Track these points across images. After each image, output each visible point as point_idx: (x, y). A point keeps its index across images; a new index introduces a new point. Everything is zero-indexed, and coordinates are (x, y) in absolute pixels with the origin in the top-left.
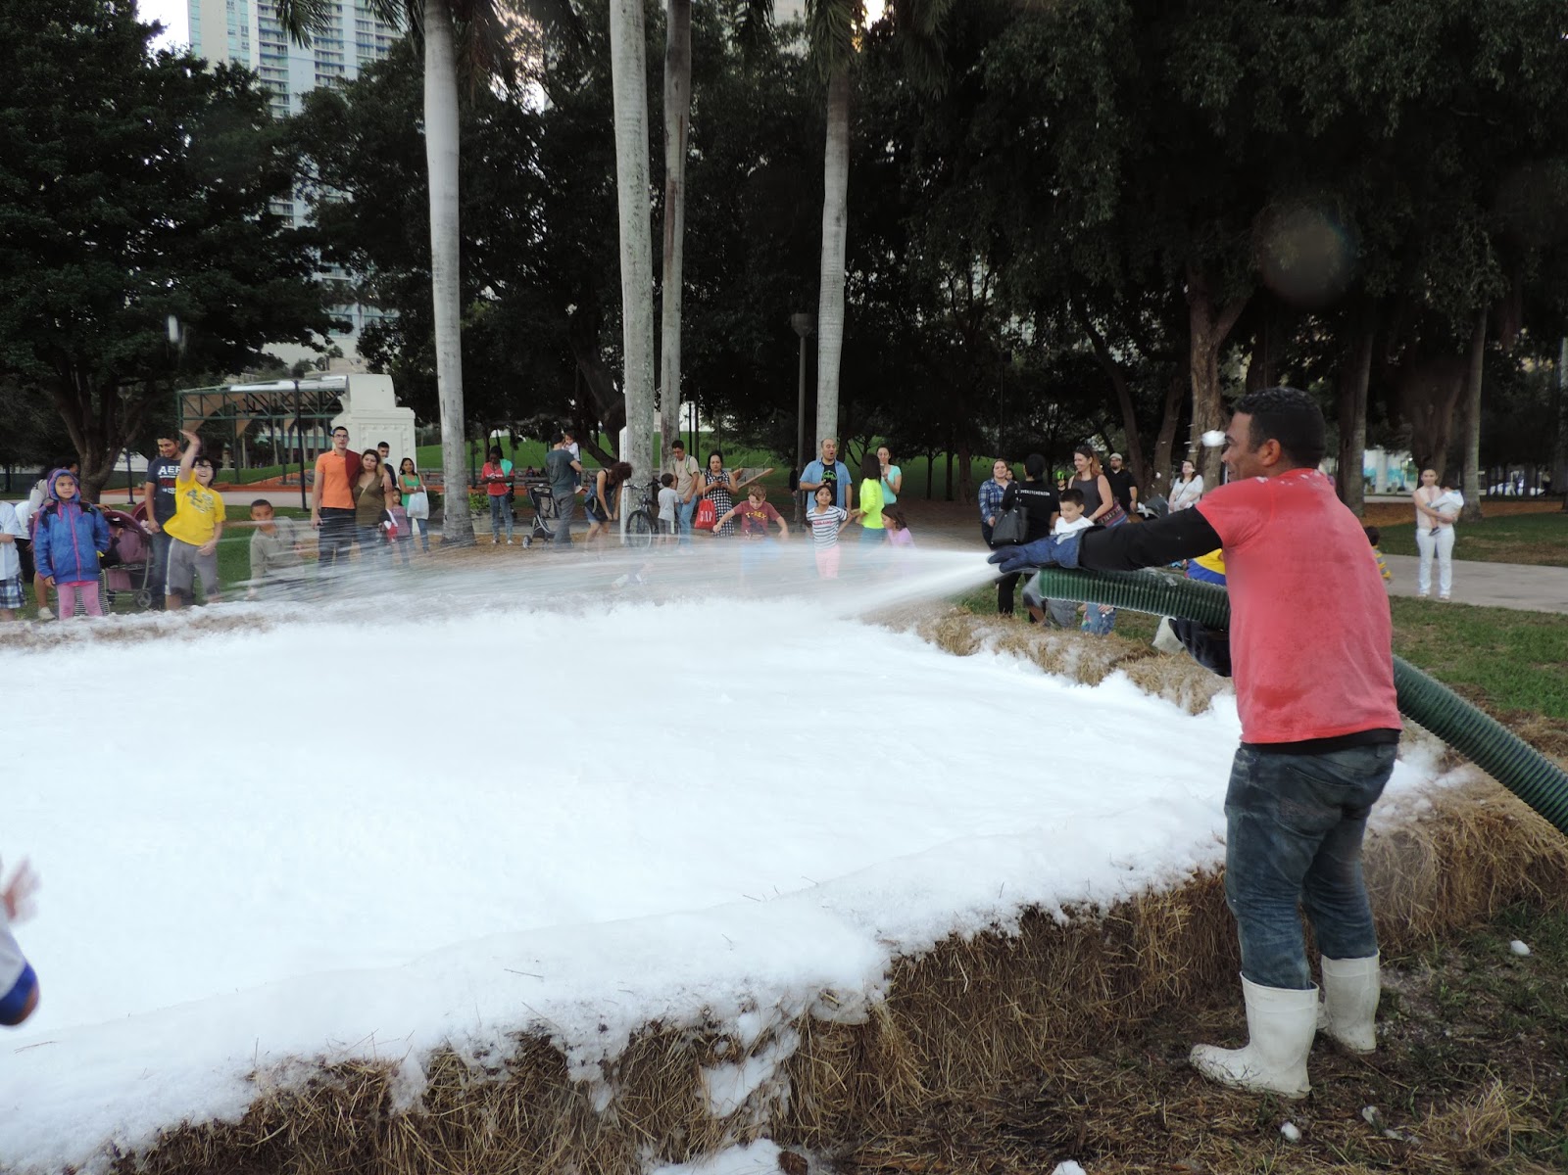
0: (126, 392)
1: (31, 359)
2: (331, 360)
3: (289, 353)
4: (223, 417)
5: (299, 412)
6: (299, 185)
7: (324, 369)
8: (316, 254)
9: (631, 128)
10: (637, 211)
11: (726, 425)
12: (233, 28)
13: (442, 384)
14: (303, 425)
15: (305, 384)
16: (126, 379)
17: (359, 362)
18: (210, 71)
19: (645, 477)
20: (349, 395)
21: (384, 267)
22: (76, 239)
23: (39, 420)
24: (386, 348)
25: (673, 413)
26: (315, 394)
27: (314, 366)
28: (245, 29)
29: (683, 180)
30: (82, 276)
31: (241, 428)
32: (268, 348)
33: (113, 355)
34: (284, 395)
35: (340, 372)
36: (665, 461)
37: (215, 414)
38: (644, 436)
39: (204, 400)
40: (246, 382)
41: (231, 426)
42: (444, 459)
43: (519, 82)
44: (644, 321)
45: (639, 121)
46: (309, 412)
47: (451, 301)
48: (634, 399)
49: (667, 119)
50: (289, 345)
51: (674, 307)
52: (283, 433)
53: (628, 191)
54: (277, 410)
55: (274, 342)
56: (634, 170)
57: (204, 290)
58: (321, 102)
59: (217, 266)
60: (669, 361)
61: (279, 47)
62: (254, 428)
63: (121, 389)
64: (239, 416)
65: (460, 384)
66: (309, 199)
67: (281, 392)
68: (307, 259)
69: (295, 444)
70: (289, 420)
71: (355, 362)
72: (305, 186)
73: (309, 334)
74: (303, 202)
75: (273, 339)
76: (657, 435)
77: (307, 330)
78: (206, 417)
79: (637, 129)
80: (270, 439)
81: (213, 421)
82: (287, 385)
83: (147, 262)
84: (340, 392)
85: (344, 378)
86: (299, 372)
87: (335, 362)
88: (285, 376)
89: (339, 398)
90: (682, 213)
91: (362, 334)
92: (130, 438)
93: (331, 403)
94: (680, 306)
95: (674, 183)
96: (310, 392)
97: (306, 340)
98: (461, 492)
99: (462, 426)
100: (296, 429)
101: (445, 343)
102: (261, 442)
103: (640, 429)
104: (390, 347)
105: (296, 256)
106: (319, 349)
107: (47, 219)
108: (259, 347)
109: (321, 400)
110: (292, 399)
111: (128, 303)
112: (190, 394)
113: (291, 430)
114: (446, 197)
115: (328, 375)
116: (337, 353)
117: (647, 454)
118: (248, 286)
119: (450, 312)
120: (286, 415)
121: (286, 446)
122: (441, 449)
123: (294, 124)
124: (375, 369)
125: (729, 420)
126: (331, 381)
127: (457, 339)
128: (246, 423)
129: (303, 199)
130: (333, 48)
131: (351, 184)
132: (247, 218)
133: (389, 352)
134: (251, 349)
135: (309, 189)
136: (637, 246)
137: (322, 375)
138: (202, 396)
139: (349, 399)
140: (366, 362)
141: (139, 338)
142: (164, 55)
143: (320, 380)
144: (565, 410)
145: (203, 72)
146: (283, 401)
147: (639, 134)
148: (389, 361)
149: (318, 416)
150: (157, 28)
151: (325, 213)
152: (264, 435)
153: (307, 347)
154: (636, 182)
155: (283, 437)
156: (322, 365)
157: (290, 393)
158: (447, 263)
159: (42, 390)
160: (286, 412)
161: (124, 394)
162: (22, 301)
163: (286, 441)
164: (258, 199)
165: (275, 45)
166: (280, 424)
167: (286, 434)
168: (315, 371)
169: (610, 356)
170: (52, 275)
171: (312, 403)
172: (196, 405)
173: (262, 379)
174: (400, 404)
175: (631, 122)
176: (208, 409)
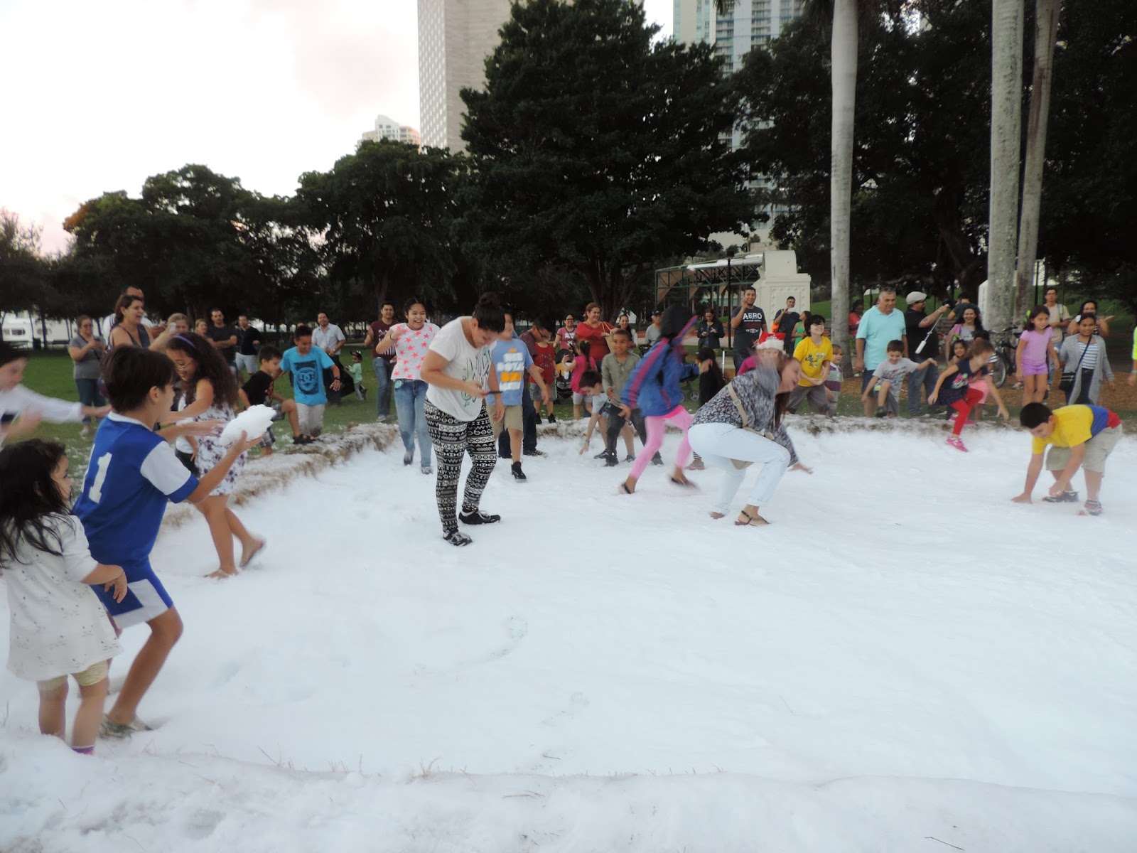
0: (626, 272)
1: (574, 252)
2: (751, 244)
3: (725, 239)
4: (681, 286)
5: (730, 281)
6: (738, 121)
7: (747, 251)
8: (746, 167)
9: (1007, 26)
10: (1009, 96)
11: (1070, 279)
12: (699, 25)
13: (834, 254)
14: (732, 290)
15: (734, 262)
16: (626, 264)
17: (771, 244)
18: (687, 50)
19: (1003, 323)
20: (764, 267)
21: (793, 172)
22: (603, 176)
23: (578, 293)
24: (791, 231)
25: (1029, 269)
26: (740, 268)
27: (740, 250)
28: (707, 24)
29: (1050, 66)
30: (604, 198)
31: (692, 294)
32: (713, 237)
33: (619, 248)
34: (720, 270)
35: (758, 252)
36: (1019, 309)
37: (677, 284)
38: (1004, 289)
39: (670, 275)
40: (697, 262)
41: (687, 292)
42: (832, 311)
43: (903, 15)
44: (1010, 189)
45: (1015, 18)
46: (736, 281)
47: (845, 189)
48: (997, 257)
49: (1038, 16)
50: (725, 234)
51: (1036, 178)
52: (718, 296)
53: (1002, 80)
54: (717, 281)
55: (716, 232)
56: (1009, 61)
57: (674, 199)
58: (756, 59)
59: (683, 183)
60: (1028, 223)
61: (728, 31)
62: (700, 294)
63: (623, 270)
64: (691, 285)
65: (847, 254)
66: (744, 129)
67: (718, 268)
68: (741, 172)
69: (726, 304)
70: (723, 286)
71: (768, 245)
72: (741, 121)
73: (740, 226)
74: (740, 132)
75: (716, 230)
76: (1014, 288)
77: (738, 222)
78: (672, 286)
79: (1013, 25)
80: (710, 300)
81: (675, 290)
82: (723, 263)
83: (641, 185)
84: (759, 265)
85: (761, 255)
86: (732, 252)
87: (755, 246)
88: (721, 257)
89: (758, 269)
90: (1048, 96)
91: (776, 222)
92: (626, 301)
93: (751, 274)
94: (1041, 175)
95: (1042, 70)
96: (737, 266)
97: (737, 230)
98: (844, 335)
99: (847, 286)
100: (727, 293)
101: (838, 222)
102: (704, 303)
103: (1001, 282)
104: (795, 230)
105: (733, 171)
106: (745, 235)
107: (586, 163)
108: (707, 237)
109: (744, 271)
110: (725, 272)
111: (629, 213)
112: (663, 272)
113: (723, 294)
114: (845, 109)
115: (750, 254)
116: (756, 239)
117: (1006, 304)
118: (701, 195)
119: (842, 198)
120: (721, 284)
121: (720, 305)
122: (831, 303)
123: (737, 77)
124: (783, 247)
125: (1074, 275)
126: (751, 258)
127: (847, 218)
128: (696, 290)
129: (740, 130)
130: (764, 24)
131: (774, 114)
132: (704, 148)
133: (794, 234)
134: (701, 238)
135: (745, 122)
136: (1008, 126)
137: (745, 255)
138: (669, 273)
139: (764, 269)
140: (776, 243)
141: (634, 236)
142: (659, 45)
143: (744, 258)
144: (928, 271)
145: (682, 52)
146: (719, 274)
147: (1015, 29)
148: (793, 242)
149: (742, 283)
150: (656, 29)
151: (755, 138)
152: (706, 298)
153: (738, 235)
154: (1009, 71)
155: (718, 299)
156: (746, 248)
157: (724, 268)
158: (843, 161)
159: (580, 272)
160: (721, 281)
161: (625, 273)
162: (571, 218)
163: (720, 302)
164: (711, 134)
165: (725, 30)
166: (716, 290)
167: (720, 297)
168: (741, 252)
169: (968, 225)
170: (588, 199)
171: (738, 275)
172: (666, 279)
173: (706, 260)
174: (800, 271)
175: (1008, 20)
176: (673, 281)
